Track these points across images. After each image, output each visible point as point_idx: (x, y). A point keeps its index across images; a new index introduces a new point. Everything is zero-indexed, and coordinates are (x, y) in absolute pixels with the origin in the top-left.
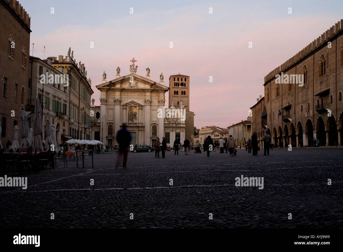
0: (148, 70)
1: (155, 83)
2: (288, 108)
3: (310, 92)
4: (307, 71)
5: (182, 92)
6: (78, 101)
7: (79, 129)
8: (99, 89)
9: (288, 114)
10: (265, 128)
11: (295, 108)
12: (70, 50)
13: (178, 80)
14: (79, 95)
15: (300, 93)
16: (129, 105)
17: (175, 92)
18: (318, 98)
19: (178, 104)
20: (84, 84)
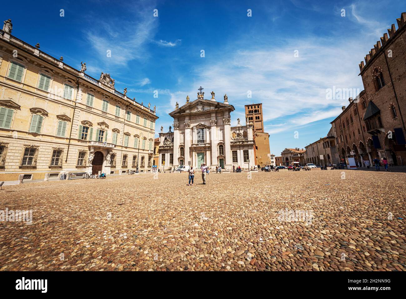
0: (213, 94)
1: (218, 104)
5: (256, 117)
13: (252, 108)
16: (197, 127)
17: (250, 118)
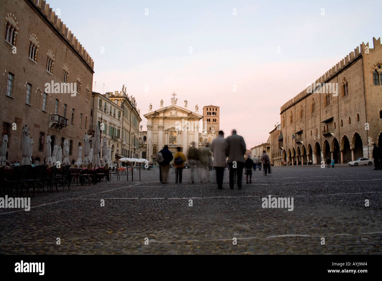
0: (186, 102)
1: (191, 112)
2: (300, 133)
3: (318, 119)
4: (314, 103)
5: (214, 119)
6: (130, 127)
7: (129, 149)
8: (146, 117)
9: (300, 137)
10: (281, 149)
11: (306, 133)
12: (124, 86)
13: (210, 110)
14: (130, 122)
15: (310, 121)
16: (170, 130)
17: (208, 119)
18: (324, 124)
19: (210, 130)
20: (134, 113)
